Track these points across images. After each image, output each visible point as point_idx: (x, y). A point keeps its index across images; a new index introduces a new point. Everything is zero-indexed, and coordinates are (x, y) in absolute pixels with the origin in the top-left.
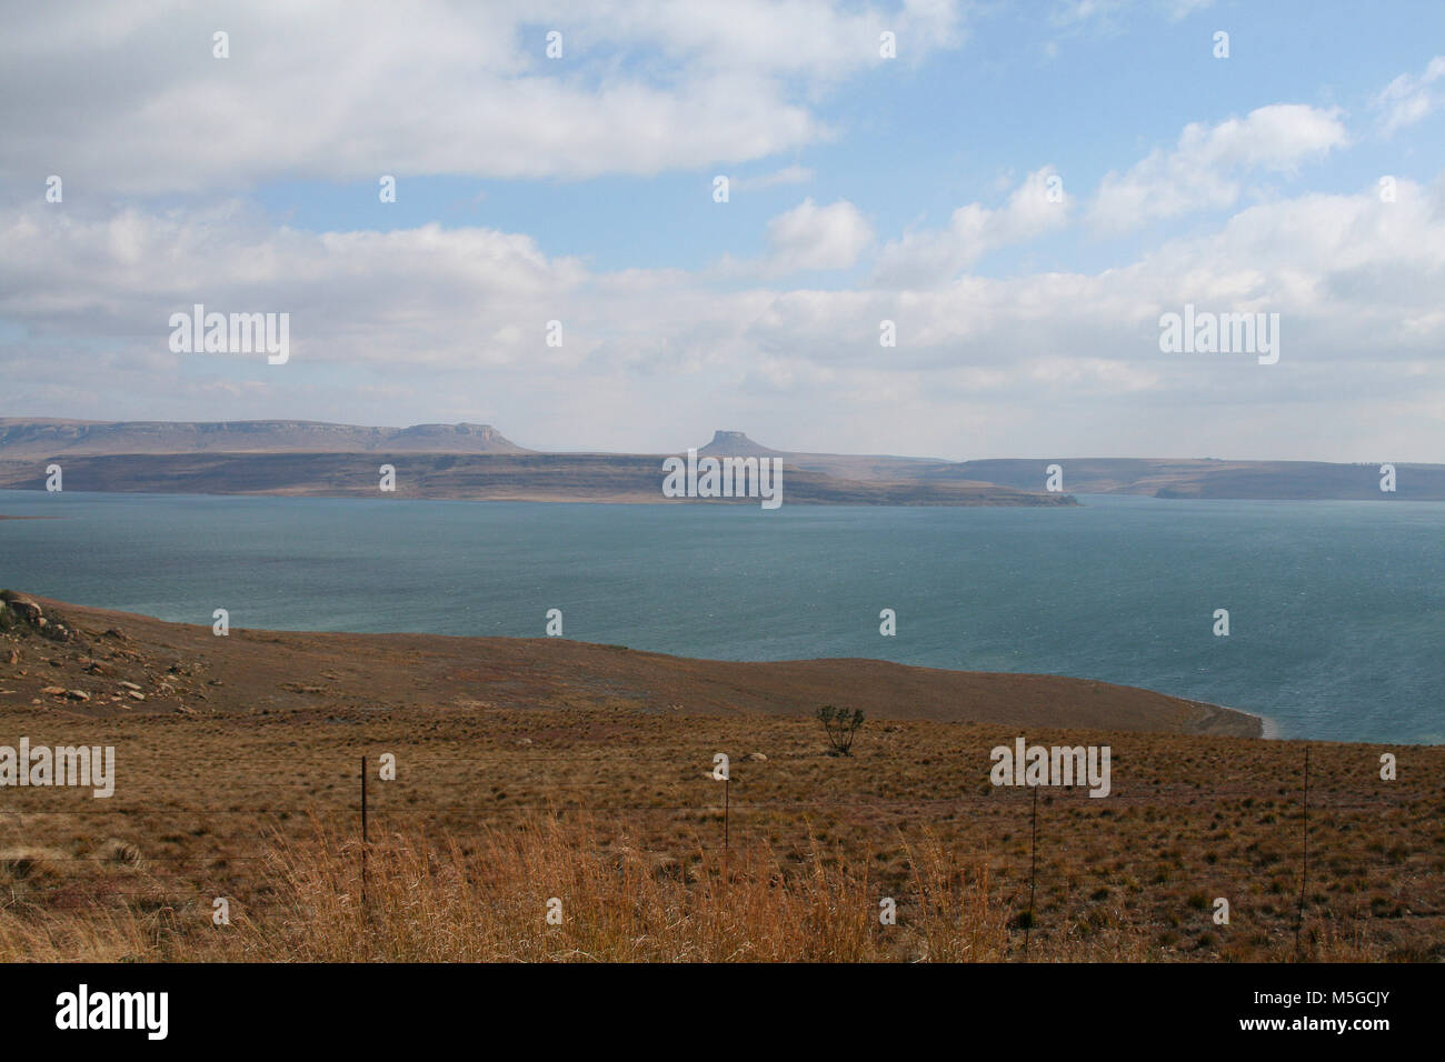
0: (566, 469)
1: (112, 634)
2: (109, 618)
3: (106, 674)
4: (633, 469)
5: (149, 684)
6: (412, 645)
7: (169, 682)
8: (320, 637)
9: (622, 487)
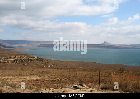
0: (89, 45)
1: (47, 61)
2: (47, 59)
3: (47, 64)
4: (96, 45)
5: (51, 65)
6: (75, 62)
7: (53, 65)
8: (67, 61)
9: (95, 47)
